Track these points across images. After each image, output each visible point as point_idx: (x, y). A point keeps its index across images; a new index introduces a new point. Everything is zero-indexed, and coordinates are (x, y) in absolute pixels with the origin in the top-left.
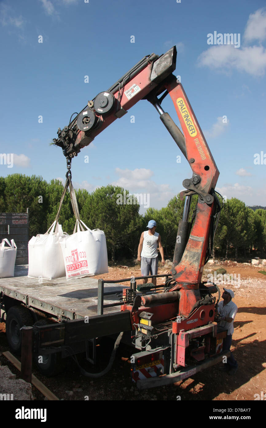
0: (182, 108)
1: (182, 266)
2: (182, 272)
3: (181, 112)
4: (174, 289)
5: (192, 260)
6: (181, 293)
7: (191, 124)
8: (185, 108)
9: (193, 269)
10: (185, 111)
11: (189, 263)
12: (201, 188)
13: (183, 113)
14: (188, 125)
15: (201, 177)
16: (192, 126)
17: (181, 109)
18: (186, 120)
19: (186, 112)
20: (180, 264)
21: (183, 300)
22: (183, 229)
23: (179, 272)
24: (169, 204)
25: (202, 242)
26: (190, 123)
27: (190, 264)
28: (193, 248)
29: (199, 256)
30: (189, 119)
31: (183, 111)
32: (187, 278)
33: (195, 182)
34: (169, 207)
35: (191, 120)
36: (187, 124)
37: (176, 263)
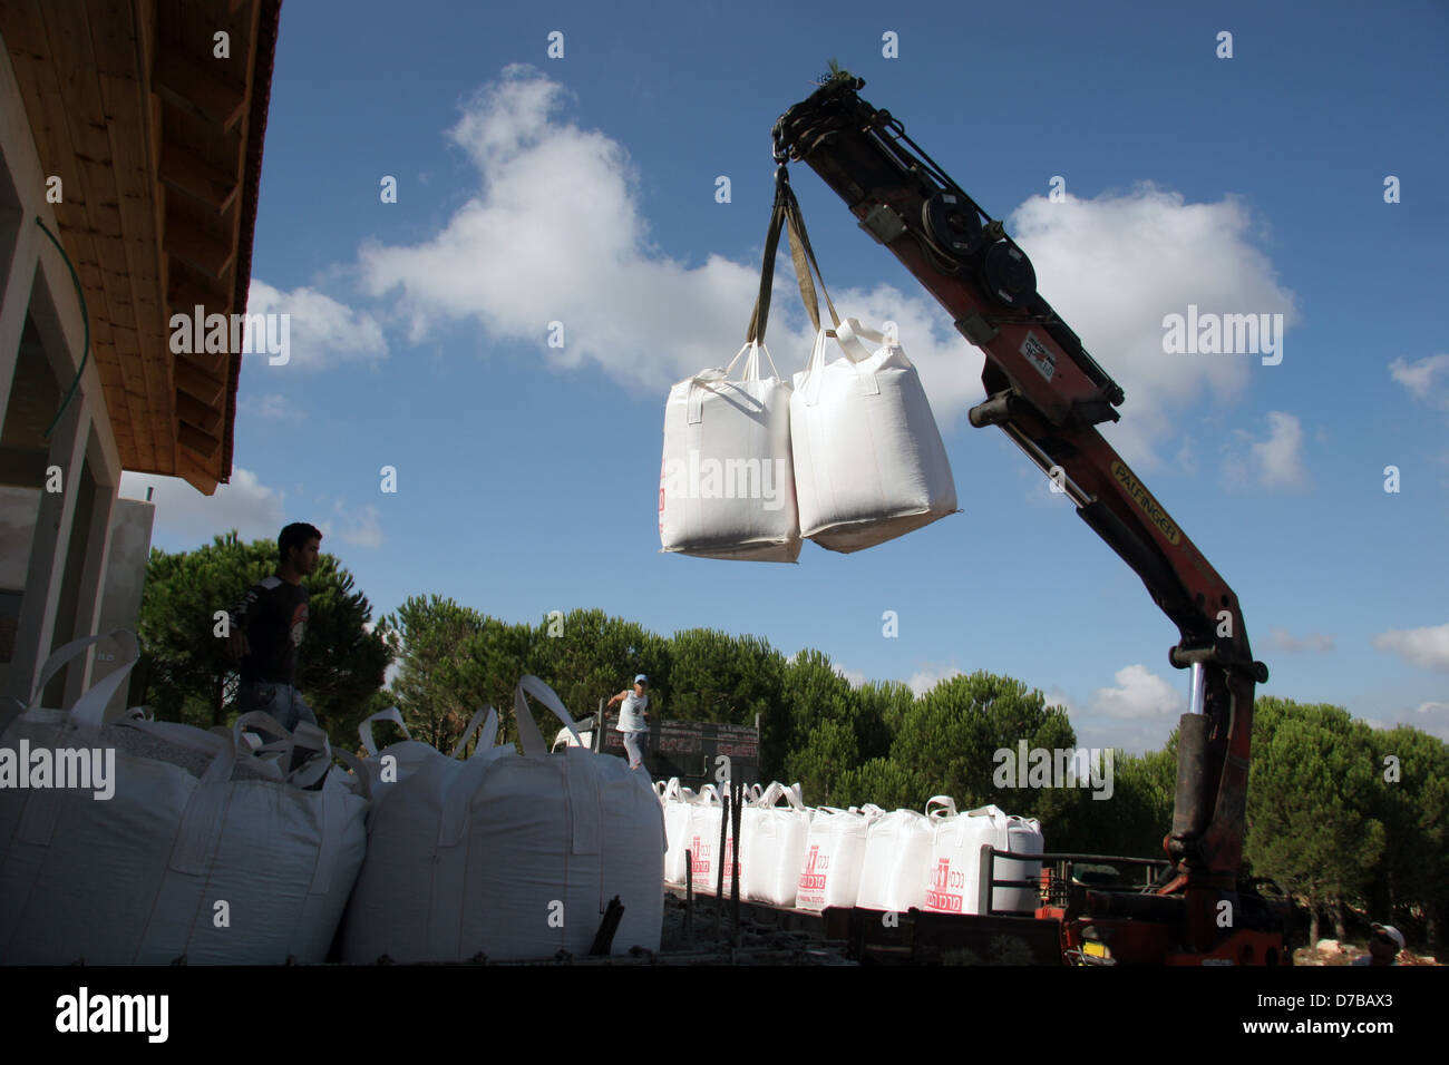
0: (1128, 484)
4: (1169, 890)
5: (1234, 815)
7: (1161, 518)
8: (1134, 484)
10: (1137, 492)
13: (1135, 495)
14: (1157, 522)
16: (1165, 520)
17: (1128, 488)
18: (1149, 511)
24: (1172, 742)
26: (1159, 514)
28: (1233, 785)
30: (1153, 506)
31: (1134, 491)
34: (1170, 750)
35: (1156, 507)
36: (1154, 517)
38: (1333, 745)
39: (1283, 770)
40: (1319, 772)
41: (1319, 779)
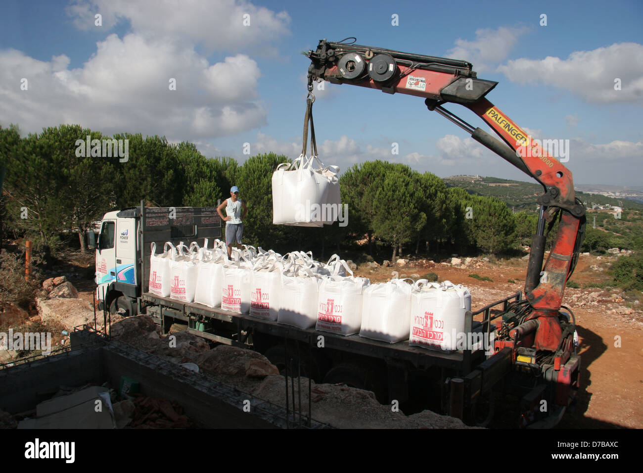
0: (496, 118)
1: (541, 290)
2: (540, 298)
3: (498, 124)
4: (530, 318)
5: (555, 282)
6: (539, 321)
7: (517, 133)
8: (500, 118)
9: (555, 293)
10: (502, 121)
11: (550, 287)
12: (563, 199)
13: (500, 123)
14: (514, 135)
15: (557, 187)
16: (520, 134)
17: (496, 120)
18: (509, 130)
19: (504, 122)
20: (538, 287)
21: (543, 329)
22: (540, 245)
23: (538, 297)
25: (567, 262)
26: (515, 132)
27: (552, 288)
28: (555, 268)
29: (563, 278)
30: (512, 128)
31: (500, 121)
32: (548, 304)
33: (553, 195)
35: (514, 128)
36: (511, 133)
37: (532, 286)
38: (409, 182)
39: (390, 193)
40: (404, 194)
41: (404, 197)
